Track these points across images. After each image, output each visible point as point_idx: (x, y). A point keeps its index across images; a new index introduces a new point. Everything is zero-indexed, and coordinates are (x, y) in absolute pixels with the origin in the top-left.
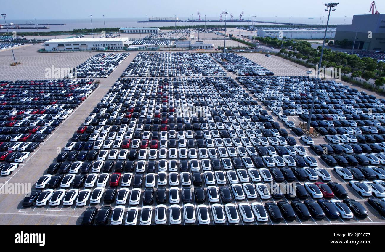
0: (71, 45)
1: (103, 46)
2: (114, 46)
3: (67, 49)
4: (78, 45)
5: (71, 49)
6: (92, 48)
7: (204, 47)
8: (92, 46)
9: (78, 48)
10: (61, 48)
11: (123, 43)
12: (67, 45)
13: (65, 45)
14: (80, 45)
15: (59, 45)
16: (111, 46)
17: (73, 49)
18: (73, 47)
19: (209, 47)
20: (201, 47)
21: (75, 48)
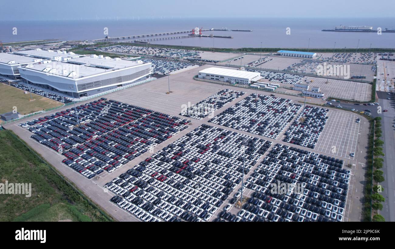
0: (214, 76)
1: (234, 80)
2: (242, 82)
3: (211, 78)
4: (218, 77)
5: (214, 79)
6: (227, 81)
7: (313, 95)
8: (227, 79)
9: (218, 79)
10: (208, 77)
11: (250, 80)
12: (211, 76)
13: (210, 75)
14: (220, 77)
15: (207, 75)
16: (240, 82)
17: (215, 79)
18: (215, 78)
19: (319, 96)
20: (311, 95)
21: (216, 79)
